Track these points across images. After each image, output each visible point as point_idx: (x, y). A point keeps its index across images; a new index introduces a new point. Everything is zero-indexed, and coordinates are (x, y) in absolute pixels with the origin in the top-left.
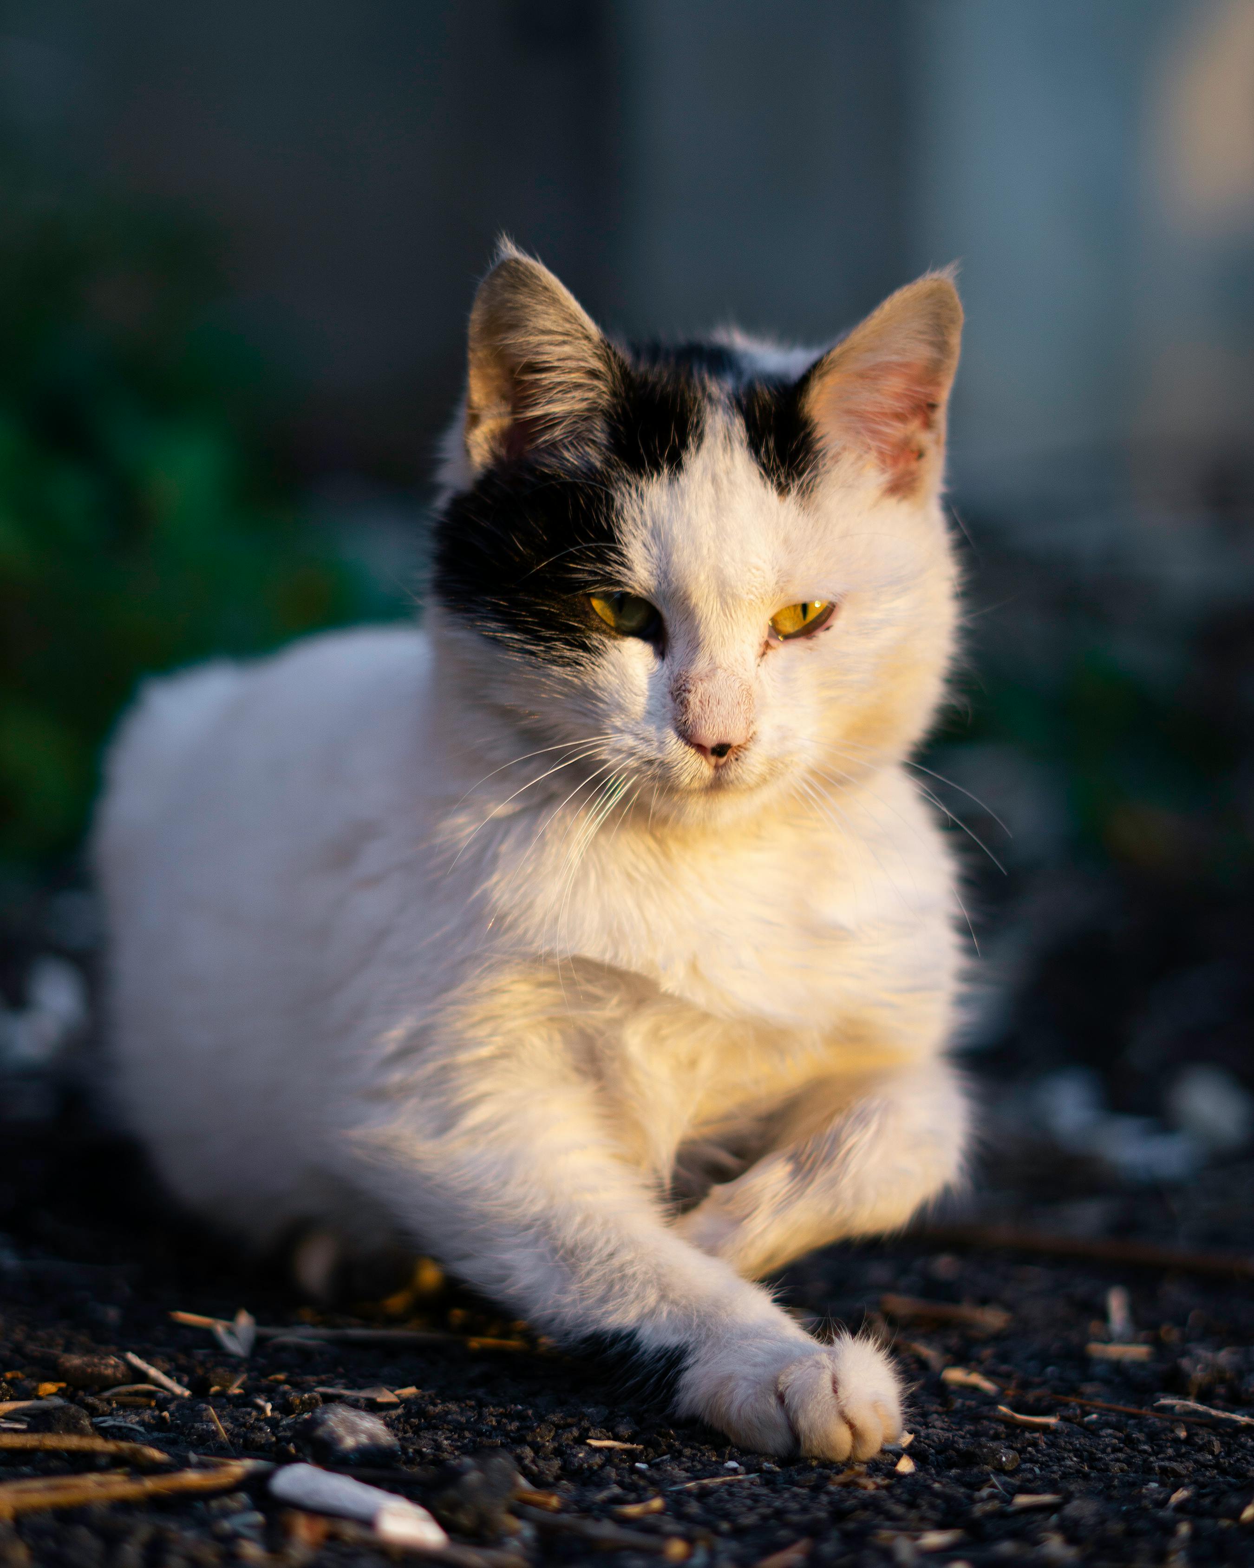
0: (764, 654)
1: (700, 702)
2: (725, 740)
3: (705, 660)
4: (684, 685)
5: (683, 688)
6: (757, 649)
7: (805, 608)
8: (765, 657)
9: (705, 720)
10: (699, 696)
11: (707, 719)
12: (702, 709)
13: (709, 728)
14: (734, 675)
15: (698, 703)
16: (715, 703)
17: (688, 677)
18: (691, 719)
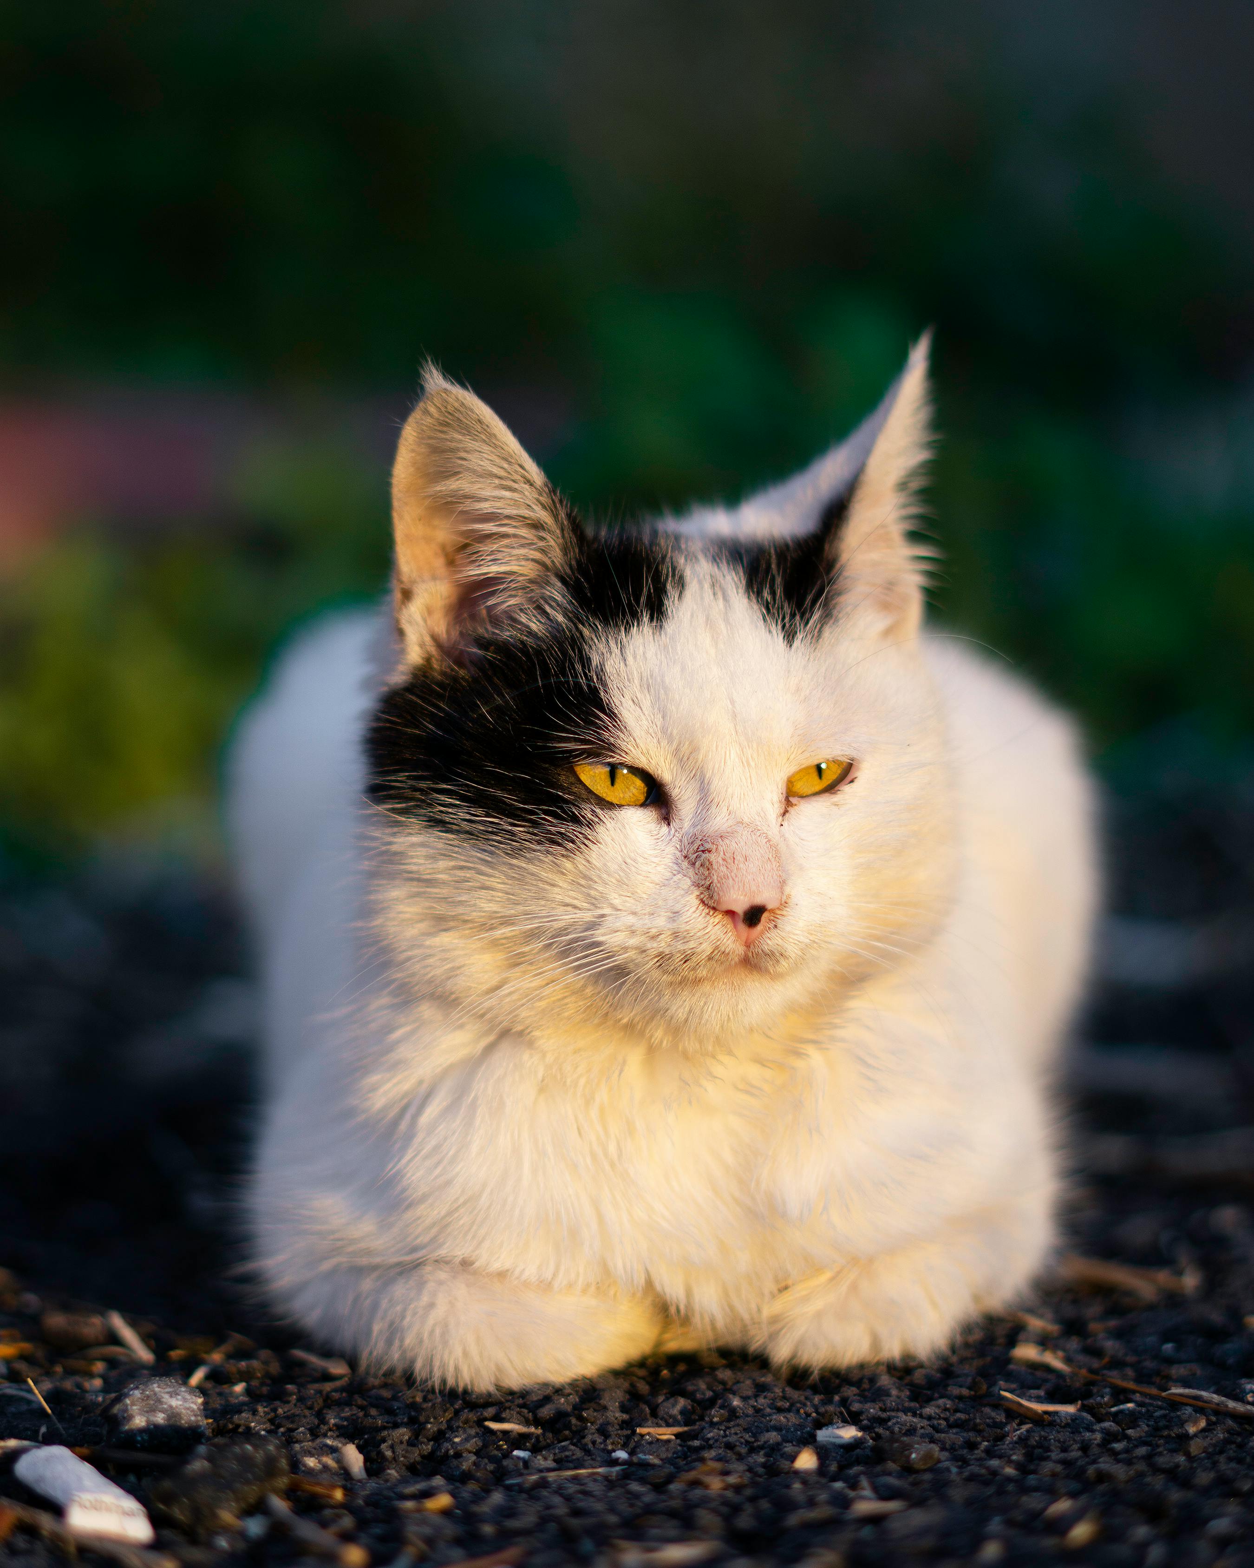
0: (784, 814)
1: (724, 860)
2: (759, 900)
3: (723, 815)
4: (702, 845)
5: (702, 848)
6: (778, 808)
7: (819, 769)
8: (787, 815)
9: (733, 880)
10: (722, 853)
11: (734, 878)
12: (728, 868)
13: (739, 887)
14: (759, 830)
15: (721, 862)
16: (742, 860)
17: (705, 836)
18: (716, 881)
